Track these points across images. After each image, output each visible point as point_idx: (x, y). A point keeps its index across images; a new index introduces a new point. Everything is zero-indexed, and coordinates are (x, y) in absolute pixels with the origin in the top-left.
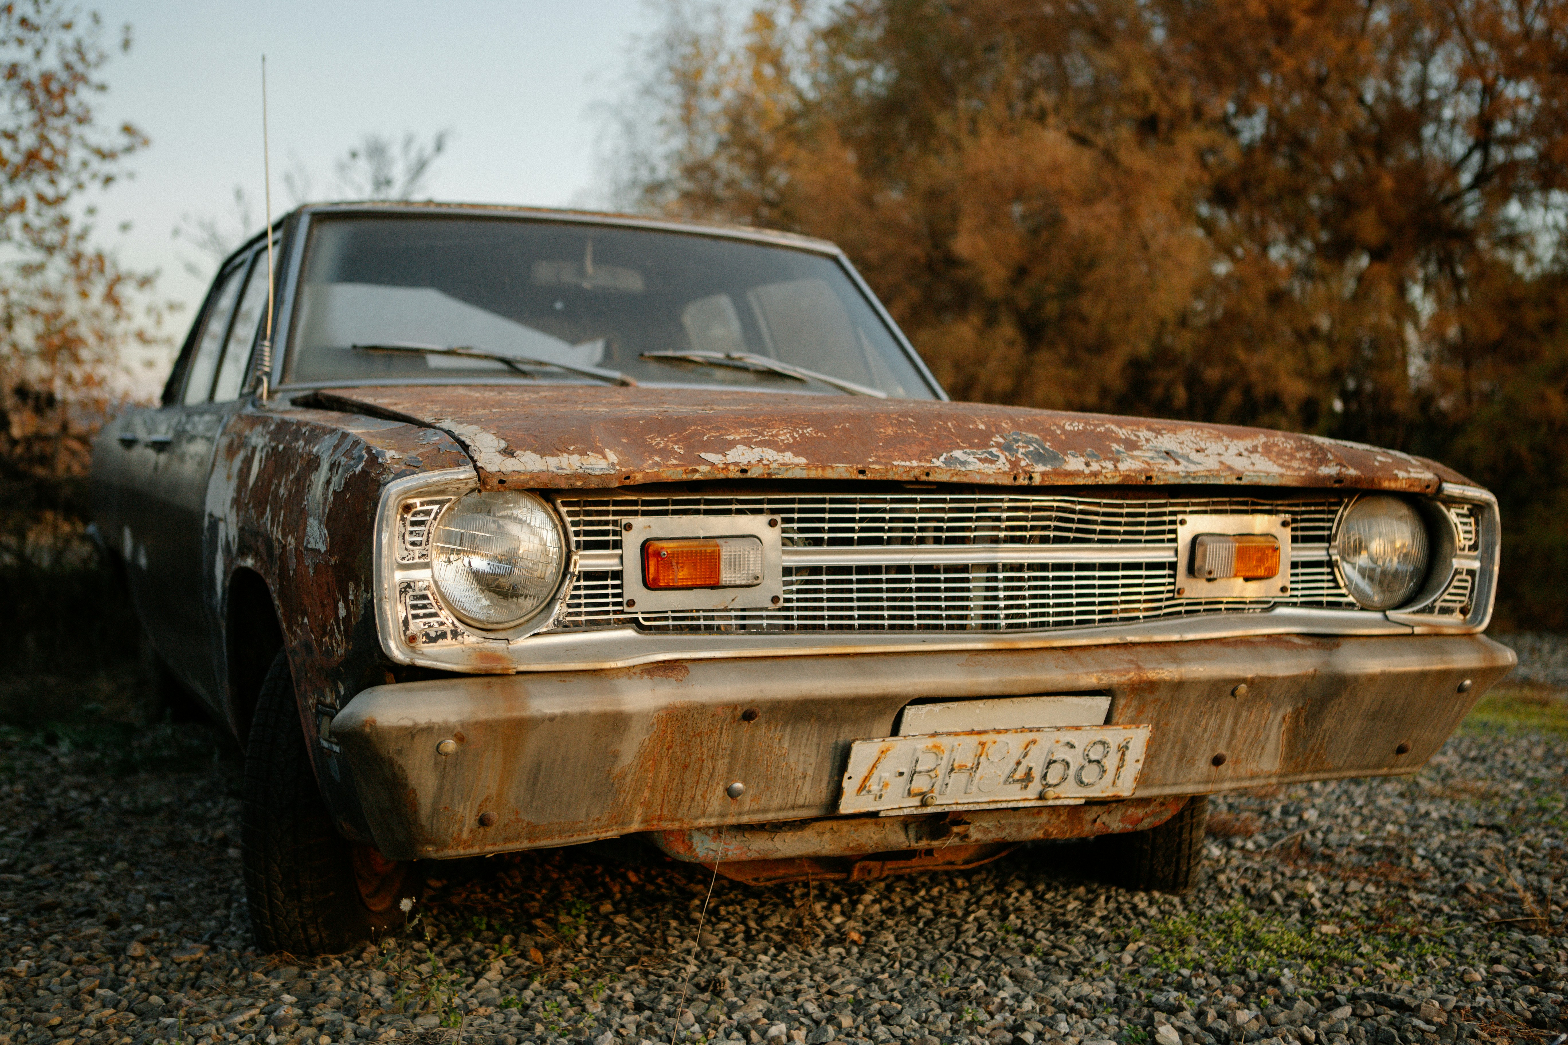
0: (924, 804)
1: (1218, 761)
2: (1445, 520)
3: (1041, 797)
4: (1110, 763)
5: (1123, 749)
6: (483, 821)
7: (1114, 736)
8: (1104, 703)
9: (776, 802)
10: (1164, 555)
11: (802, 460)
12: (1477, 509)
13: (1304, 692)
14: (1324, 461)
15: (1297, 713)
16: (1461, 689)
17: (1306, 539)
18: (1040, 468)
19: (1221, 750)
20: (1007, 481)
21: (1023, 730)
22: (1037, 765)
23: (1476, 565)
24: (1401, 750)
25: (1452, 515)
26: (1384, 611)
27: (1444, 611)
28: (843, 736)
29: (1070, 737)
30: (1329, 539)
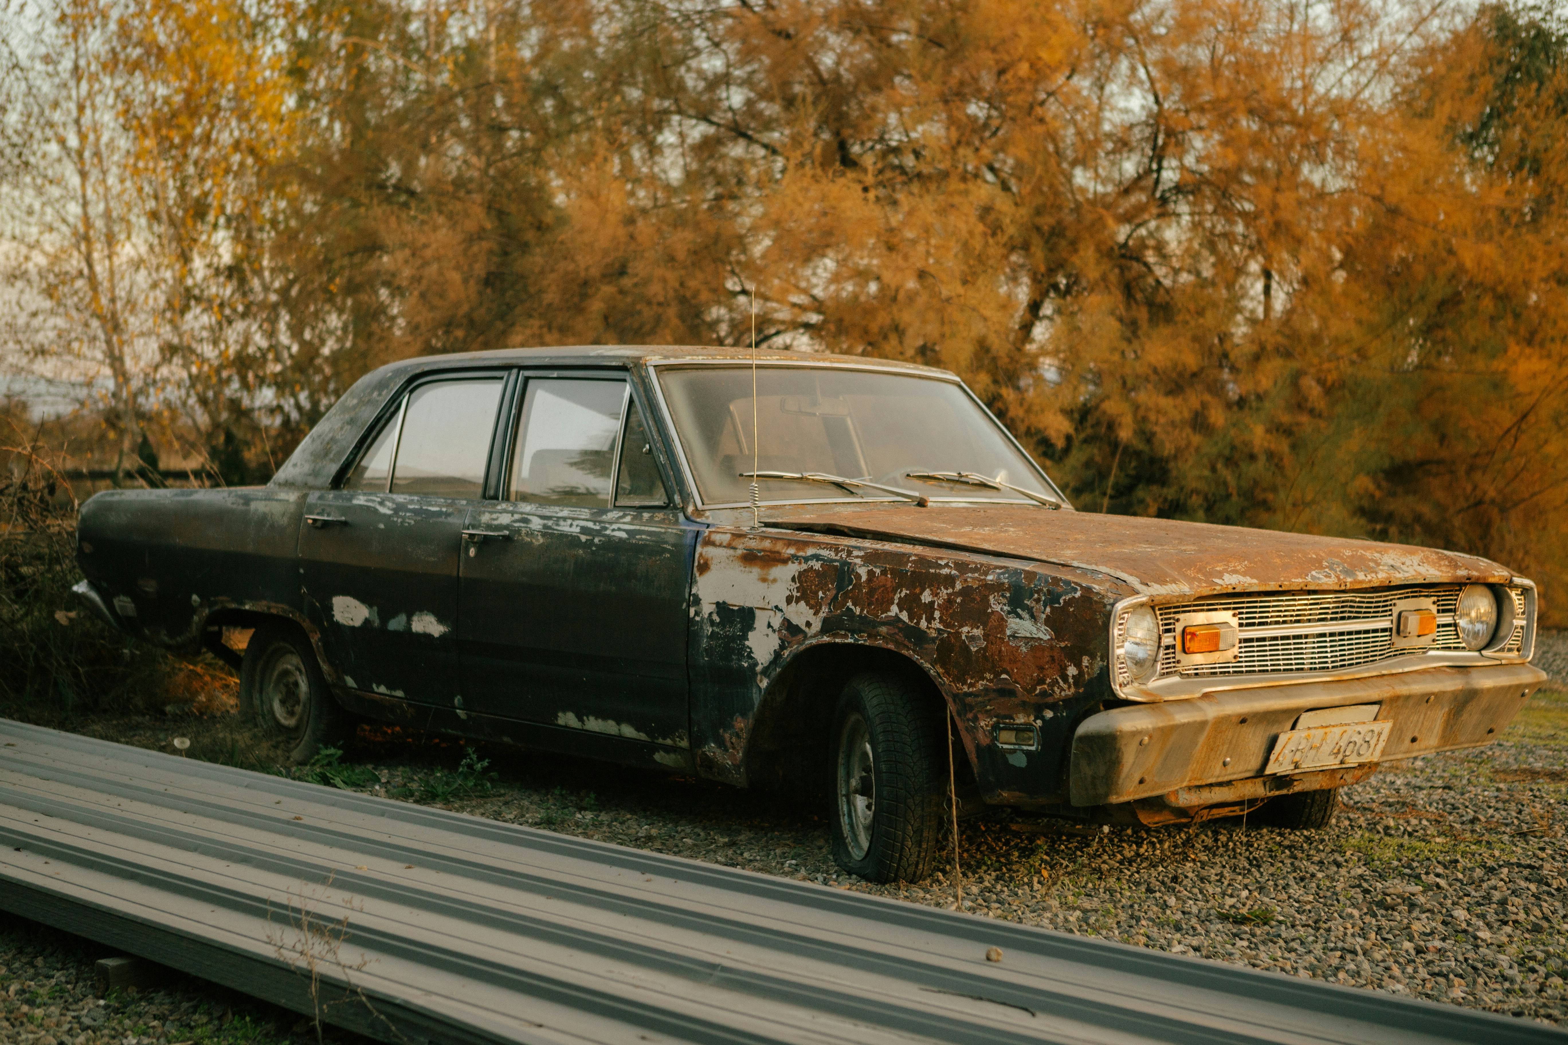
0: (1296, 767)
1: (1414, 740)
2: (1509, 598)
3: (1342, 762)
4: (1373, 743)
5: (1380, 734)
6: (1141, 781)
7: (1377, 727)
8: (1376, 708)
9: (1241, 768)
10: (1386, 624)
11: (1255, 581)
12: (1525, 591)
13: (1455, 699)
14: (1456, 567)
15: (1450, 711)
16: (1523, 695)
17: (1444, 611)
18: (1349, 580)
19: (1416, 734)
20: (1337, 588)
21: (1341, 725)
22: (1343, 743)
23: (1524, 623)
24: (1491, 731)
25: (1513, 594)
26: (1480, 651)
27: (1510, 650)
28: (1274, 731)
29: (1359, 728)
30: (1455, 611)
